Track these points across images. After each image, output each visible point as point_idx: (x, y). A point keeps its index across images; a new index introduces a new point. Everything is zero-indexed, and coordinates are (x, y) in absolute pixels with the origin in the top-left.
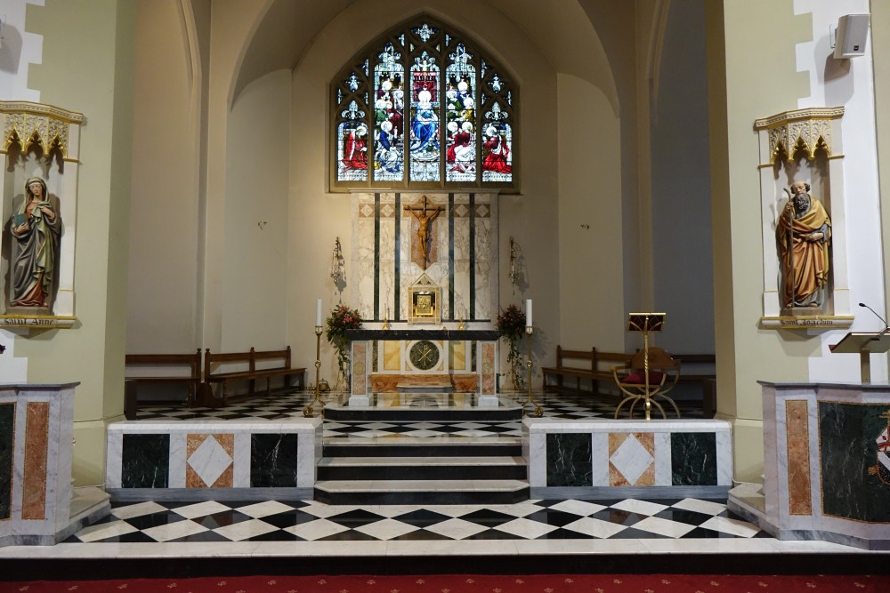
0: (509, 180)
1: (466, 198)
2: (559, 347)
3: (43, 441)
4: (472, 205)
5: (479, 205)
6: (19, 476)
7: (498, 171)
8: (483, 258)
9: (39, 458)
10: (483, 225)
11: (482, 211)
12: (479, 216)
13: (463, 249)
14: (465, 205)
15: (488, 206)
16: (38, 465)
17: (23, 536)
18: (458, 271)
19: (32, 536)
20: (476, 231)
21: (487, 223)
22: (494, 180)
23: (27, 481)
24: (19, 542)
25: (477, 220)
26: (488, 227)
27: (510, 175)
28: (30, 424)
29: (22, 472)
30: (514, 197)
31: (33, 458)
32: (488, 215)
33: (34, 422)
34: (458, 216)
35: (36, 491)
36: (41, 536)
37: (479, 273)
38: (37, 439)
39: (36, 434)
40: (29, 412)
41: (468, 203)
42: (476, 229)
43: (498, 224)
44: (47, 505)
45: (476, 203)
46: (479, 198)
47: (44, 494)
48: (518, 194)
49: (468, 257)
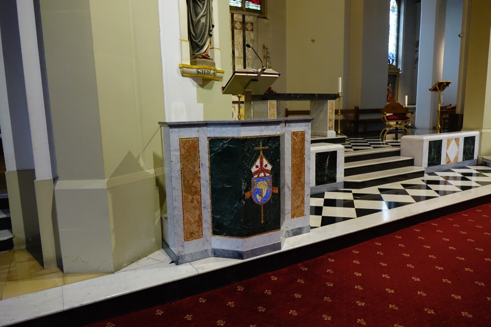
0: (259, 9)
1: (241, 17)
2: (287, 109)
3: (302, 161)
4: (244, 22)
5: (248, 23)
6: (289, 188)
7: (253, 3)
8: (250, 57)
9: (300, 173)
10: (250, 36)
11: (249, 26)
12: (248, 30)
13: (240, 50)
14: (240, 22)
15: (252, 24)
16: (300, 178)
17: (293, 230)
18: (237, 64)
19: (298, 229)
20: (246, 39)
21: (252, 34)
22: (251, 7)
23: (294, 191)
24: (290, 235)
25: (246, 32)
26: (252, 38)
27: (259, 6)
28: (294, 149)
29: (290, 185)
30: (264, 20)
31: (296, 174)
32: (252, 30)
33: (296, 147)
34: (237, 29)
35: (299, 197)
36: (303, 227)
37: (248, 66)
38: (298, 159)
39: (298, 155)
40: (293, 139)
41: (242, 21)
42: (246, 38)
43: (257, 36)
44: (305, 206)
45: (246, 21)
46: (248, 19)
47: (304, 198)
48: (266, 18)
49: (242, 56)
